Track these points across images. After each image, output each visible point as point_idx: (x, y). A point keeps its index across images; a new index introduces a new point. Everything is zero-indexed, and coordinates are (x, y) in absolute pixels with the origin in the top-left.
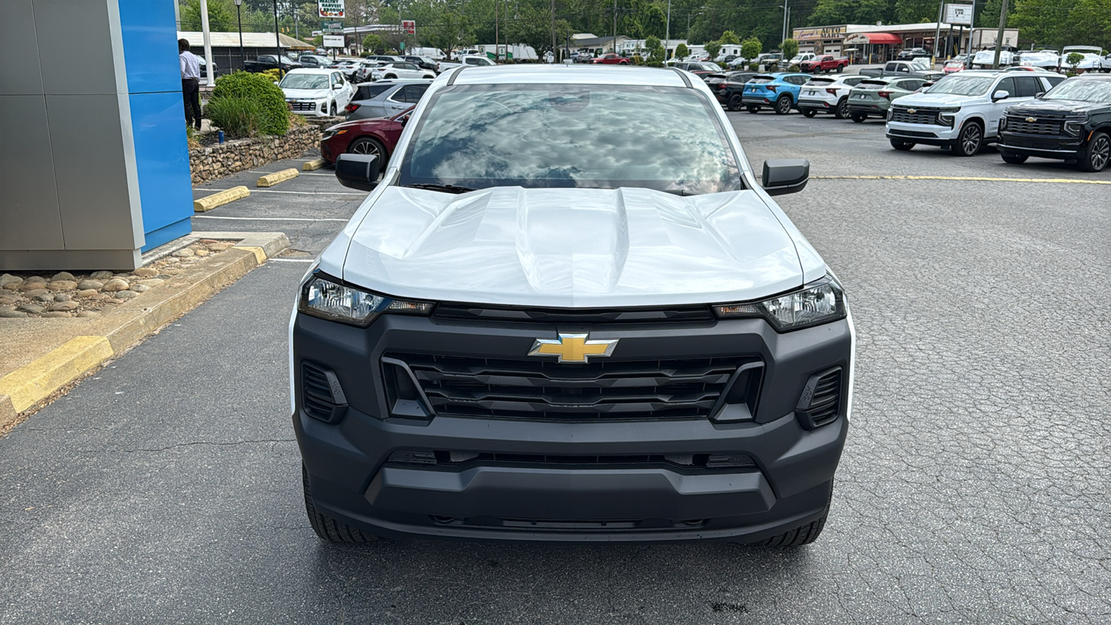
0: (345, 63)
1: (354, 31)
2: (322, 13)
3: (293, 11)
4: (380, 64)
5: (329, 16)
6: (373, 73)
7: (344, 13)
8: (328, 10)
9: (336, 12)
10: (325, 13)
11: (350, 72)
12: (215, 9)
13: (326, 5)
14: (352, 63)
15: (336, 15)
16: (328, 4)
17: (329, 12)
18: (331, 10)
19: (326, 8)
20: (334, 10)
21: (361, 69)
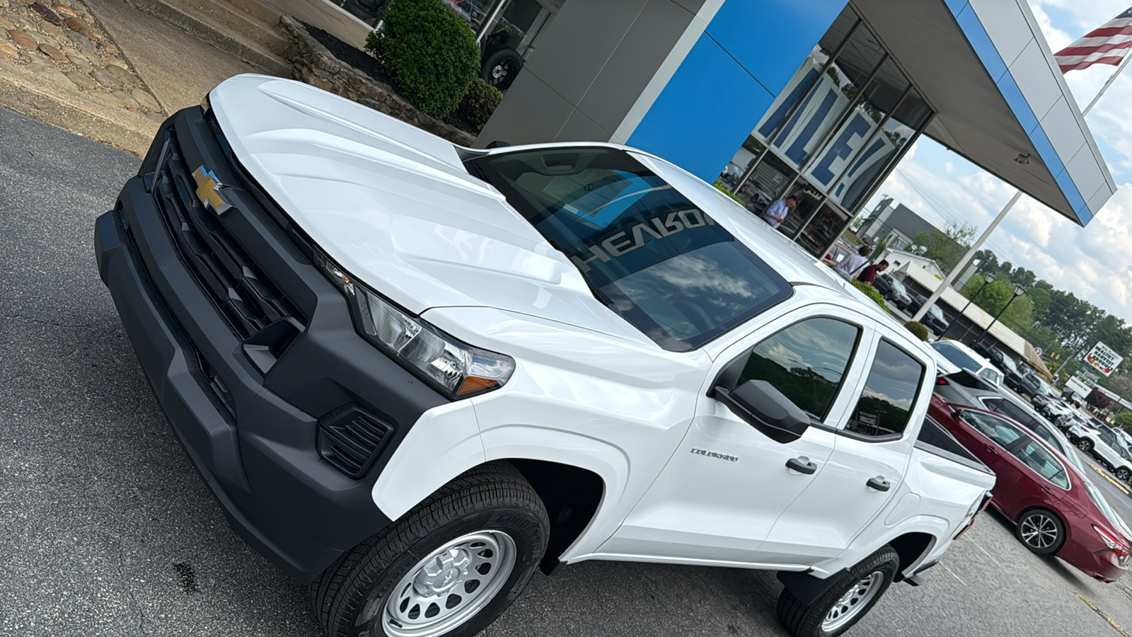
0: (1059, 402)
1: (1117, 400)
2: (1089, 358)
3: (1080, 350)
4: (1088, 424)
5: (1093, 365)
6: (1074, 426)
7: (1110, 372)
8: (1097, 359)
9: (1103, 367)
10: (1092, 360)
11: (1056, 411)
12: (1002, 295)
13: (1099, 355)
14: (1064, 406)
15: (1101, 368)
16: (1102, 354)
17: (1096, 362)
18: (1100, 361)
19: (1097, 356)
20: (1103, 364)
21: (1066, 416)
